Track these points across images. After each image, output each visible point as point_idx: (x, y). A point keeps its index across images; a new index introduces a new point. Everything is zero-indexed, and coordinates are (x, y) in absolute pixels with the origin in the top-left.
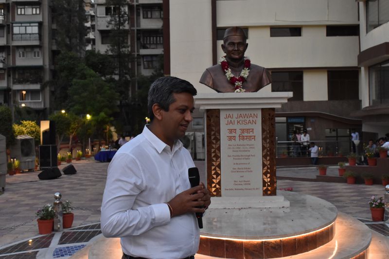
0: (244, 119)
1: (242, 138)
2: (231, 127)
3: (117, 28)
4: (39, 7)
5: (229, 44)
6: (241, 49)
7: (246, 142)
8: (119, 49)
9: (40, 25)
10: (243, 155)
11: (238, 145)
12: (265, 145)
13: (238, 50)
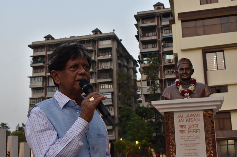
0: (190, 118)
1: (190, 131)
3: (153, 92)
4: (111, 84)
5: (180, 70)
6: (188, 72)
7: (193, 134)
9: (113, 93)
10: (191, 143)
11: (187, 136)
12: (208, 136)
13: (186, 73)
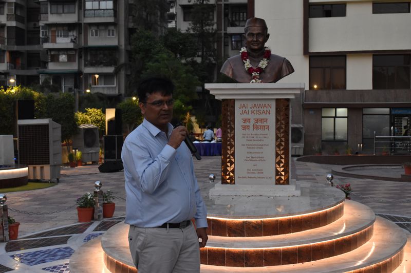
0: (258, 109)
1: (256, 127)
2: (245, 116)
3: (200, 3)
5: (248, 35)
6: (261, 40)
7: (260, 132)
8: (202, 27)
10: (256, 144)
11: (252, 134)
12: (279, 135)
13: (257, 41)
